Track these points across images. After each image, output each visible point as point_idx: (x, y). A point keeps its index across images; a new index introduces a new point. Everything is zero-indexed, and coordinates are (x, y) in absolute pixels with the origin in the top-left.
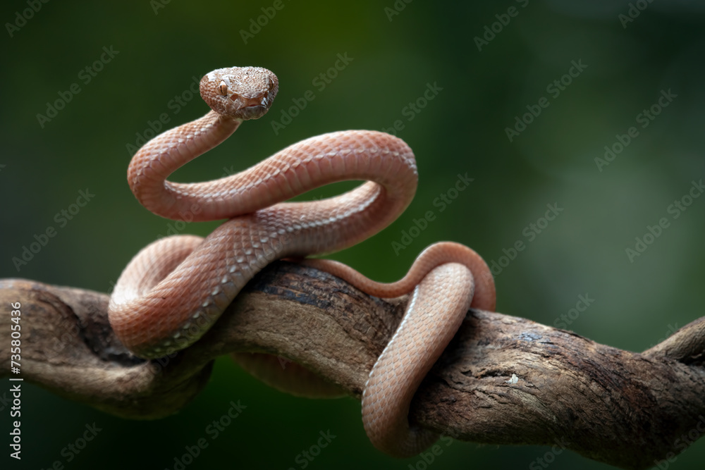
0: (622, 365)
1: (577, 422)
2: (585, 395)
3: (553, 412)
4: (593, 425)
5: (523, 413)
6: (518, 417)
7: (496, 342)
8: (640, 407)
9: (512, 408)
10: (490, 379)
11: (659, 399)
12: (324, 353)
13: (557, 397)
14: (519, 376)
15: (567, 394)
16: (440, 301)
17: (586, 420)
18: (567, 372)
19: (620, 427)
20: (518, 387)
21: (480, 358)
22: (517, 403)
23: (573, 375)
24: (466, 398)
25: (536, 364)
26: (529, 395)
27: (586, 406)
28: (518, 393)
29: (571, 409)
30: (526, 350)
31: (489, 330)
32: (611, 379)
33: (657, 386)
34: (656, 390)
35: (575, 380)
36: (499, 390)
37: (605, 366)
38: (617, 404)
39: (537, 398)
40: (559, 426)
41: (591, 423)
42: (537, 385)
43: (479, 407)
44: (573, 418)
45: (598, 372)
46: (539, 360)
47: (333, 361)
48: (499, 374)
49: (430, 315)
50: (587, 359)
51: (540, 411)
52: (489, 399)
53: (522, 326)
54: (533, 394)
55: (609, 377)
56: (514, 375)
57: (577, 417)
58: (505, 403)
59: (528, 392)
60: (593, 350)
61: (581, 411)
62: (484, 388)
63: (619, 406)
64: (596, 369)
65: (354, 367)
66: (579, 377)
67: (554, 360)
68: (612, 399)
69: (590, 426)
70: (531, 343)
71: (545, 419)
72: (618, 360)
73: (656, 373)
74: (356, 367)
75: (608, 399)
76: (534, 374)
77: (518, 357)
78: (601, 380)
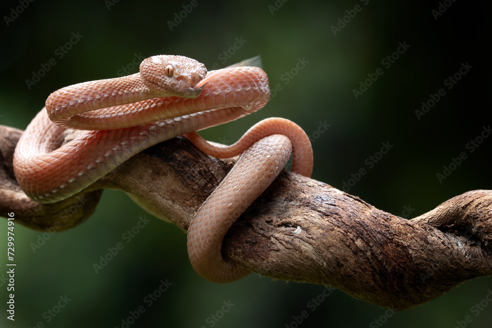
0: (388, 227)
1: (342, 269)
2: (351, 249)
3: (324, 259)
4: (355, 272)
5: (302, 258)
6: (298, 260)
7: (297, 200)
8: (396, 262)
9: (295, 253)
10: (283, 228)
11: (414, 257)
12: (163, 195)
13: (328, 248)
14: (303, 229)
15: (336, 246)
16: (254, 163)
17: (349, 268)
18: (338, 229)
19: (377, 276)
20: (300, 237)
21: (283, 211)
22: (297, 249)
23: (343, 232)
24: (264, 242)
25: (316, 220)
26: (307, 244)
27: (351, 257)
28: (300, 242)
29: (338, 258)
30: (314, 209)
31: (296, 190)
32: (375, 237)
33: (415, 247)
34: (413, 249)
35: (344, 236)
36: (287, 238)
37: (373, 227)
38: (376, 258)
39: (314, 247)
40: (329, 270)
41: (353, 271)
42: (315, 237)
43: (271, 250)
44: (340, 265)
45: (365, 232)
46: (320, 217)
47: (170, 202)
48: (290, 226)
49: (243, 174)
50: (359, 220)
51: (314, 257)
52: (279, 244)
53: (320, 189)
54: (310, 244)
55: (373, 236)
56: (299, 227)
57: (342, 265)
58: (290, 249)
59: (307, 242)
60: (368, 214)
61: (346, 260)
62: (277, 235)
63: (378, 259)
64: (364, 228)
65: (186, 209)
66: (348, 233)
67: (332, 219)
68: (372, 254)
69: (352, 273)
70: (319, 203)
71: (318, 264)
72: (386, 223)
73: (415, 236)
74: (187, 209)
75: (369, 254)
76: (314, 228)
77: (306, 214)
78: (366, 238)
